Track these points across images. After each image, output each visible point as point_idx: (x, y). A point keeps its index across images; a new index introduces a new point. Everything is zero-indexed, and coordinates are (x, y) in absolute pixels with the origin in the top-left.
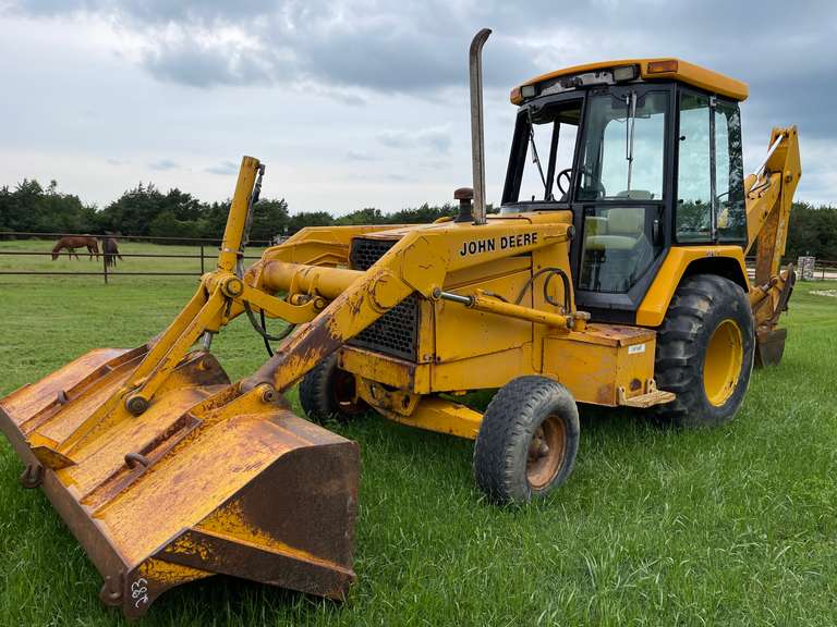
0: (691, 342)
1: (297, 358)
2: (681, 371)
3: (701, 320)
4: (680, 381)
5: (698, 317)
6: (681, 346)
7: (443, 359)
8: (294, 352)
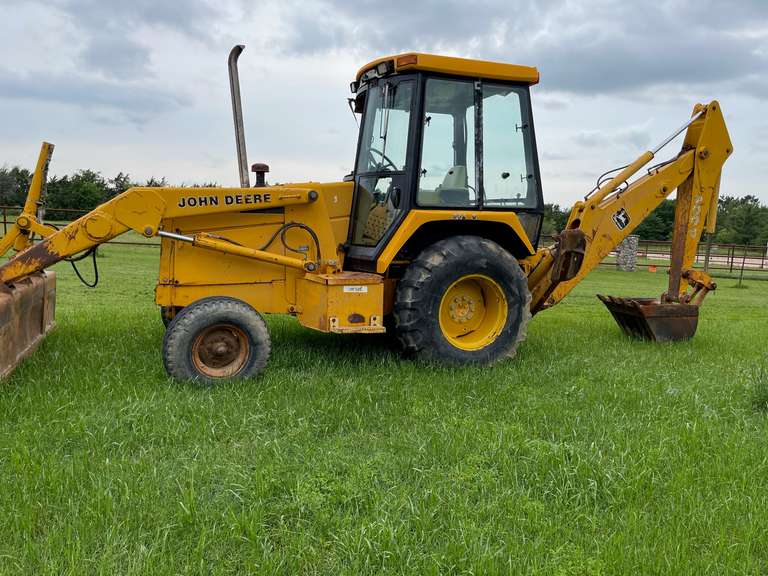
0: (417, 289)
1: (20, 264)
2: (408, 312)
3: (430, 271)
4: (408, 321)
5: (427, 269)
6: (410, 292)
7: (180, 283)
8: (18, 259)
